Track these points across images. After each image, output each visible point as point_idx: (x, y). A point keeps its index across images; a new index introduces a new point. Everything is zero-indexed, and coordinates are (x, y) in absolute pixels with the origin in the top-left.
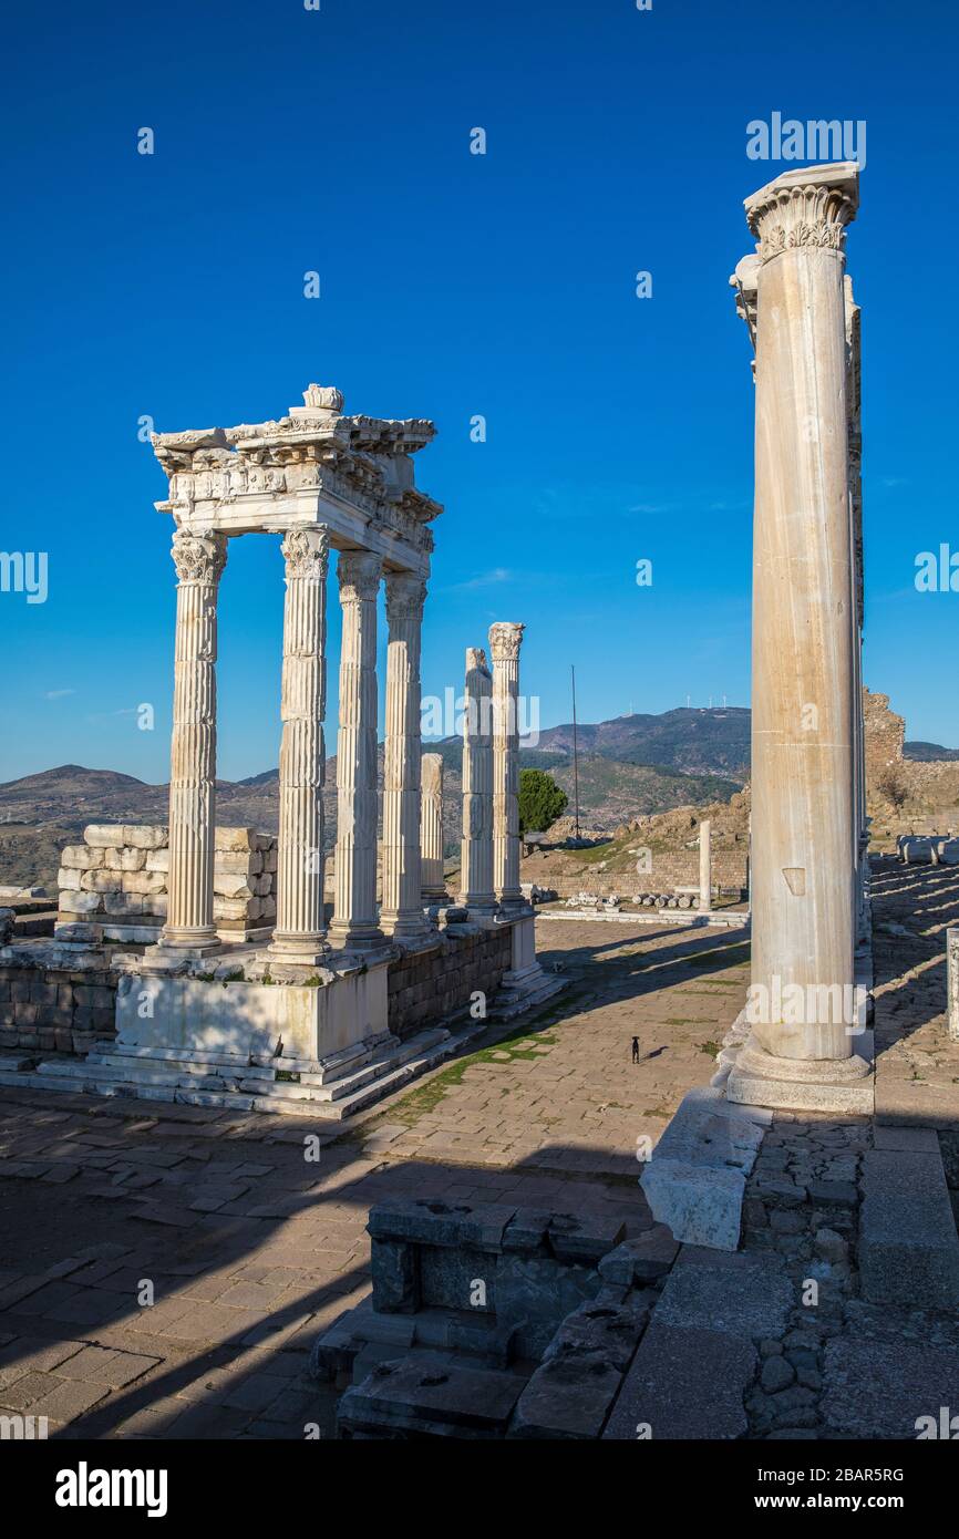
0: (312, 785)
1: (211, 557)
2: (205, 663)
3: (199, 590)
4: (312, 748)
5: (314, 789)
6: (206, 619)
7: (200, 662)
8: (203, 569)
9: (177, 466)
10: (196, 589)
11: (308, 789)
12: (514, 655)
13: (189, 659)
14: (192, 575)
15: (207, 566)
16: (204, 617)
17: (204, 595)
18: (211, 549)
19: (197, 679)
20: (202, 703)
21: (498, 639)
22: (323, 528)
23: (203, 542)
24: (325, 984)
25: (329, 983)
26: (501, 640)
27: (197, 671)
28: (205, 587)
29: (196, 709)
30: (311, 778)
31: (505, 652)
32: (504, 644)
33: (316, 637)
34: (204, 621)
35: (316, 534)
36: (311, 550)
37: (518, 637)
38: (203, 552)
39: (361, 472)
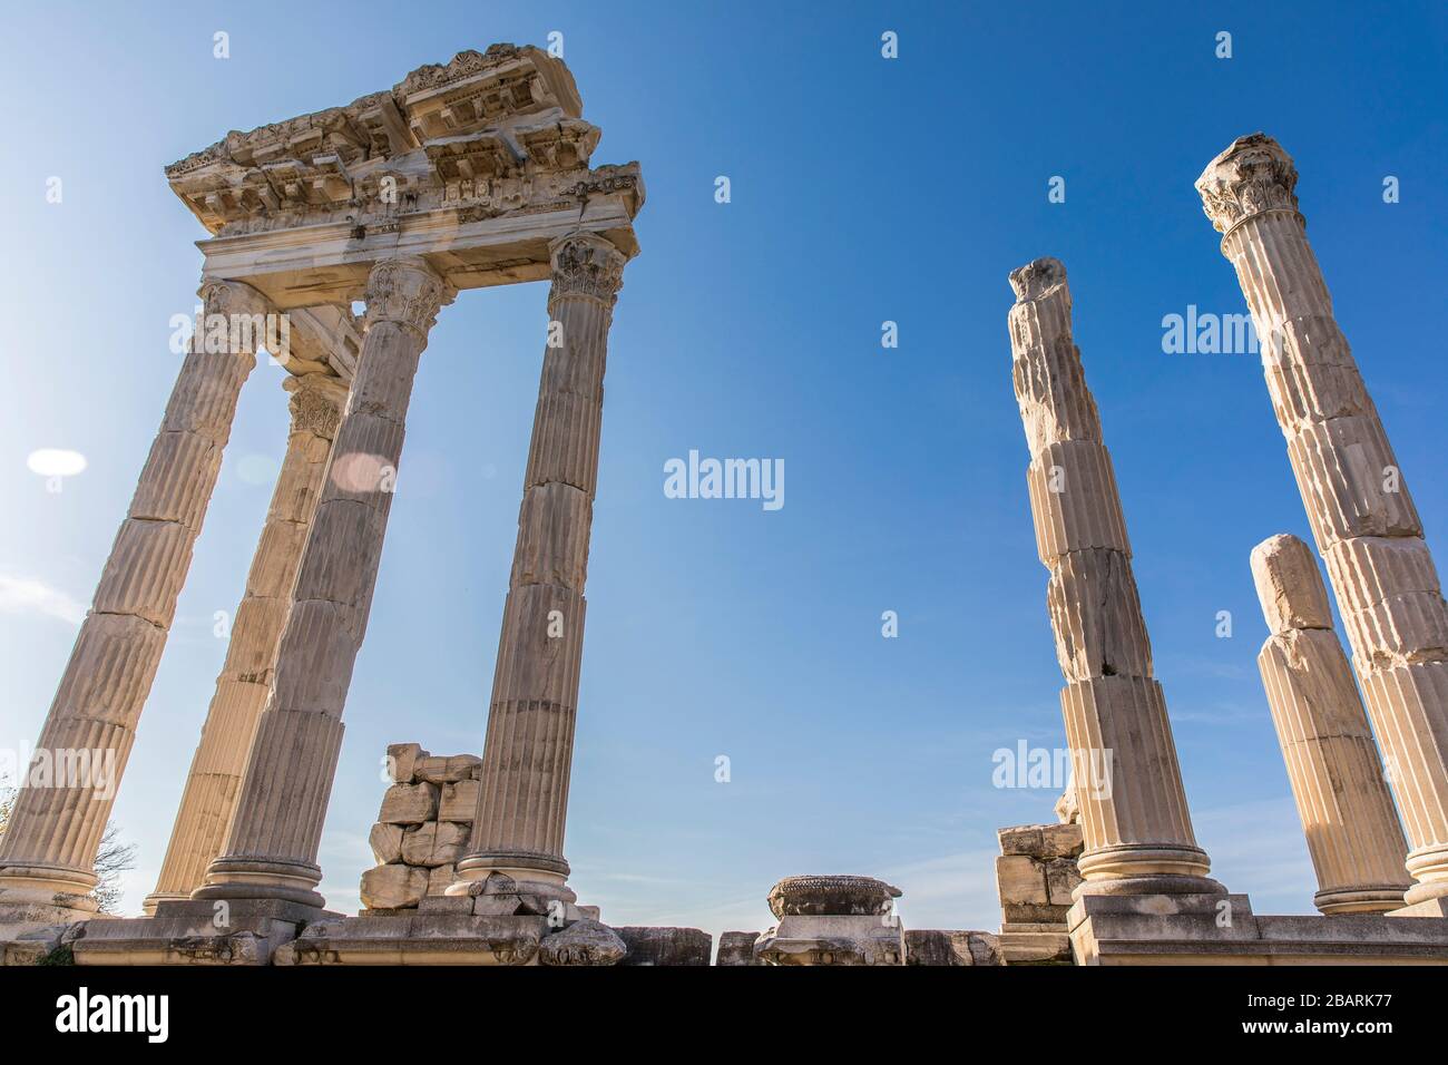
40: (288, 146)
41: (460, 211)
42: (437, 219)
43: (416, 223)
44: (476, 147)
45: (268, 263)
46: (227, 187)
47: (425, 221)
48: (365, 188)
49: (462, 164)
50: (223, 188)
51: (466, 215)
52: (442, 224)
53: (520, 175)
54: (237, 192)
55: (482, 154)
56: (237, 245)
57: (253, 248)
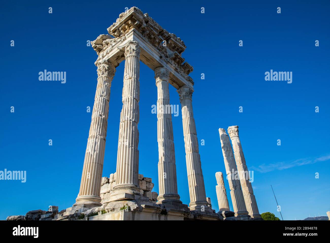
0: (130, 120)
1: (107, 69)
2: (103, 98)
3: (103, 78)
4: (131, 107)
5: (131, 121)
6: (104, 86)
7: (101, 98)
8: (104, 72)
9: (100, 50)
10: (102, 78)
11: (129, 121)
12: (237, 135)
13: (97, 97)
14: (101, 74)
15: (105, 72)
16: (104, 85)
17: (104, 79)
18: (106, 66)
19: (99, 103)
20: (100, 110)
21: (230, 131)
22: (136, 42)
23: (104, 65)
24: (132, 210)
25: (134, 210)
26: (232, 131)
27: (99, 100)
28: (105, 77)
29: (98, 111)
30: (130, 117)
31: (234, 134)
32: (233, 132)
33: (133, 72)
34: (103, 86)
35: (134, 45)
36: (132, 48)
37: (237, 129)
38: (104, 67)
39: (153, 36)
40: (154, 27)
41: (176, 68)
42: (172, 66)
43: (169, 64)
44: (181, 59)
45: (146, 48)
46: (142, 23)
47: (171, 65)
48: (160, 47)
49: (178, 60)
50: (141, 23)
51: (176, 70)
52: (172, 68)
53: (180, 67)
54: (143, 26)
55: (180, 61)
56: (140, 38)
57: (143, 42)
